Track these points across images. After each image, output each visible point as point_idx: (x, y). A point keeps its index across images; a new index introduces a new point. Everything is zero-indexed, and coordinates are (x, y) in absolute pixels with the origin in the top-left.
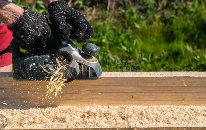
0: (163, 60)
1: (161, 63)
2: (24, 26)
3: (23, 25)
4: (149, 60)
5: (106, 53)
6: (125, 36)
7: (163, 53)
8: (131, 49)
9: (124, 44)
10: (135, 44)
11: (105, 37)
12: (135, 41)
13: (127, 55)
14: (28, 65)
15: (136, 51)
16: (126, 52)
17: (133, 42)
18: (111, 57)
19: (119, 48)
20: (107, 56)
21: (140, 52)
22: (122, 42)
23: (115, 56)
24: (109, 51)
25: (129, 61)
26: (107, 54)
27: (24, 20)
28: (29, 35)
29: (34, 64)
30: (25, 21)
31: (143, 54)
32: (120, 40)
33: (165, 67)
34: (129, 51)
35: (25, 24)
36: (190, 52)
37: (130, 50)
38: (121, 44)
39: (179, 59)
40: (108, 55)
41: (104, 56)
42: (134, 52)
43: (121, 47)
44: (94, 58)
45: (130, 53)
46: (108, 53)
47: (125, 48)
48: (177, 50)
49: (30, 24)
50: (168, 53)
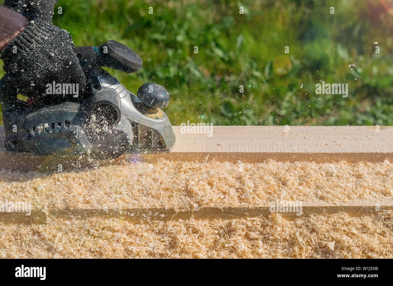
0: (292, 76)
1: (288, 82)
2: (26, 51)
3: (24, 50)
4: (264, 76)
5: (183, 63)
6: (221, 30)
7: (292, 63)
8: (231, 54)
9: (218, 46)
10: (239, 44)
11: (183, 31)
12: (240, 39)
13: (222, 66)
14: (34, 128)
15: (241, 59)
16: (223, 59)
17: (236, 41)
18: (193, 70)
19: (208, 52)
20: (185, 68)
21: (249, 60)
22: (215, 40)
23: (201, 68)
24: (189, 58)
25: (227, 78)
26: (185, 65)
27: (26, 39)
28: (36, 69)
29: (47, 125)
30: (28, 41)
31: (255, 65)
32: (210, 37)
33: (295, 90)
34: (226, 58)
35: (28, 47)
36: (343, 60)
37: (229, 57)
38: (213, 44)
39: (322, 75)
40: (188, 65)
41: (179, 67)
42: (236, 61)
43: (212, 51)
44: (160, 112)
45: (230, 62)
46: (187, 62)
47: (219, 53)
48: (318, 57)
49: (39, 47)
50: (302, 63)
